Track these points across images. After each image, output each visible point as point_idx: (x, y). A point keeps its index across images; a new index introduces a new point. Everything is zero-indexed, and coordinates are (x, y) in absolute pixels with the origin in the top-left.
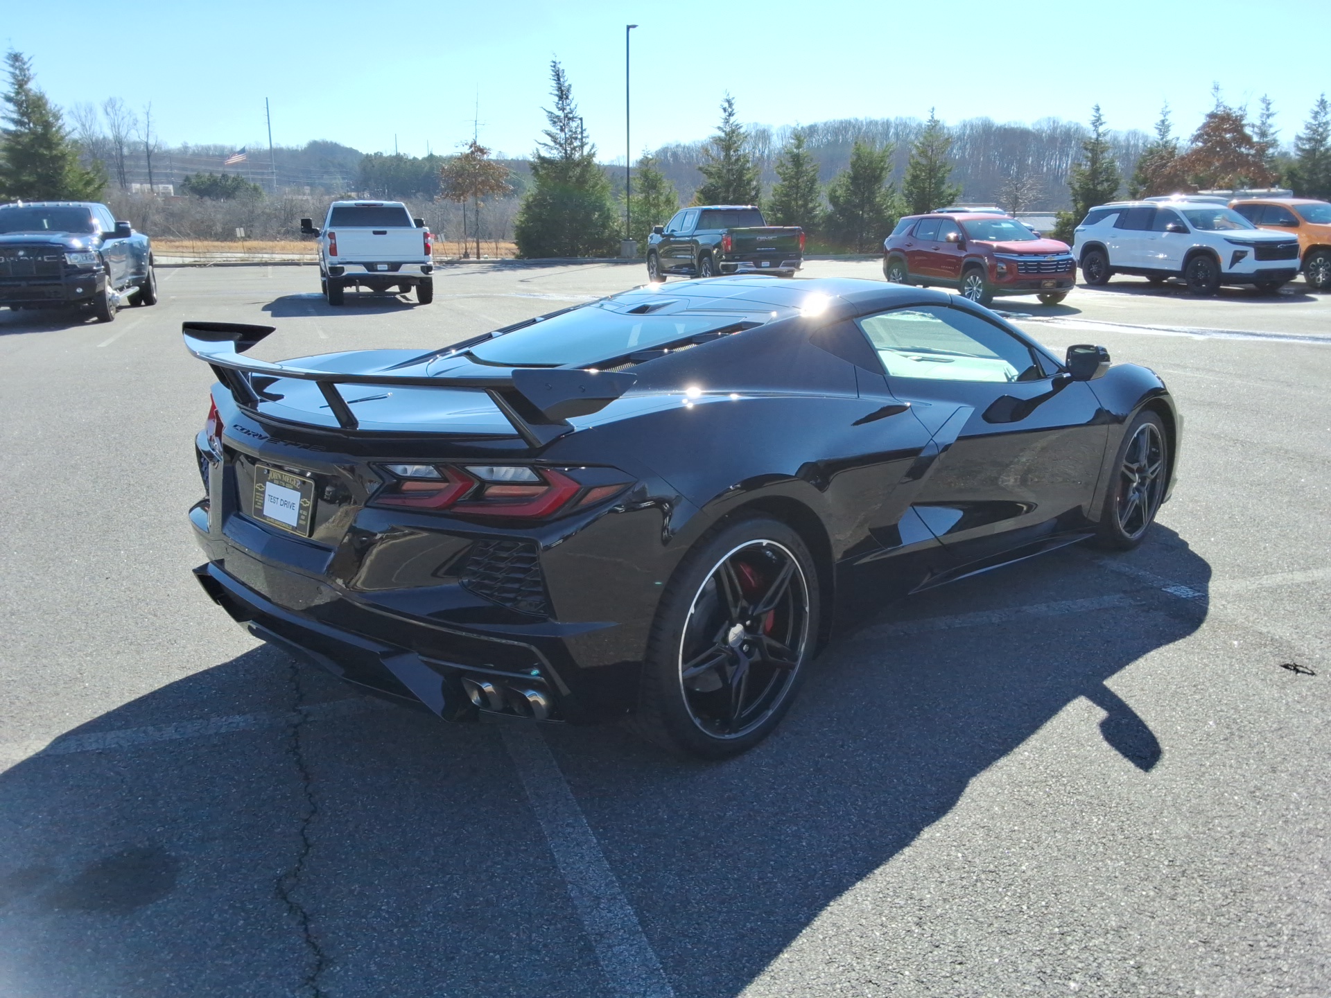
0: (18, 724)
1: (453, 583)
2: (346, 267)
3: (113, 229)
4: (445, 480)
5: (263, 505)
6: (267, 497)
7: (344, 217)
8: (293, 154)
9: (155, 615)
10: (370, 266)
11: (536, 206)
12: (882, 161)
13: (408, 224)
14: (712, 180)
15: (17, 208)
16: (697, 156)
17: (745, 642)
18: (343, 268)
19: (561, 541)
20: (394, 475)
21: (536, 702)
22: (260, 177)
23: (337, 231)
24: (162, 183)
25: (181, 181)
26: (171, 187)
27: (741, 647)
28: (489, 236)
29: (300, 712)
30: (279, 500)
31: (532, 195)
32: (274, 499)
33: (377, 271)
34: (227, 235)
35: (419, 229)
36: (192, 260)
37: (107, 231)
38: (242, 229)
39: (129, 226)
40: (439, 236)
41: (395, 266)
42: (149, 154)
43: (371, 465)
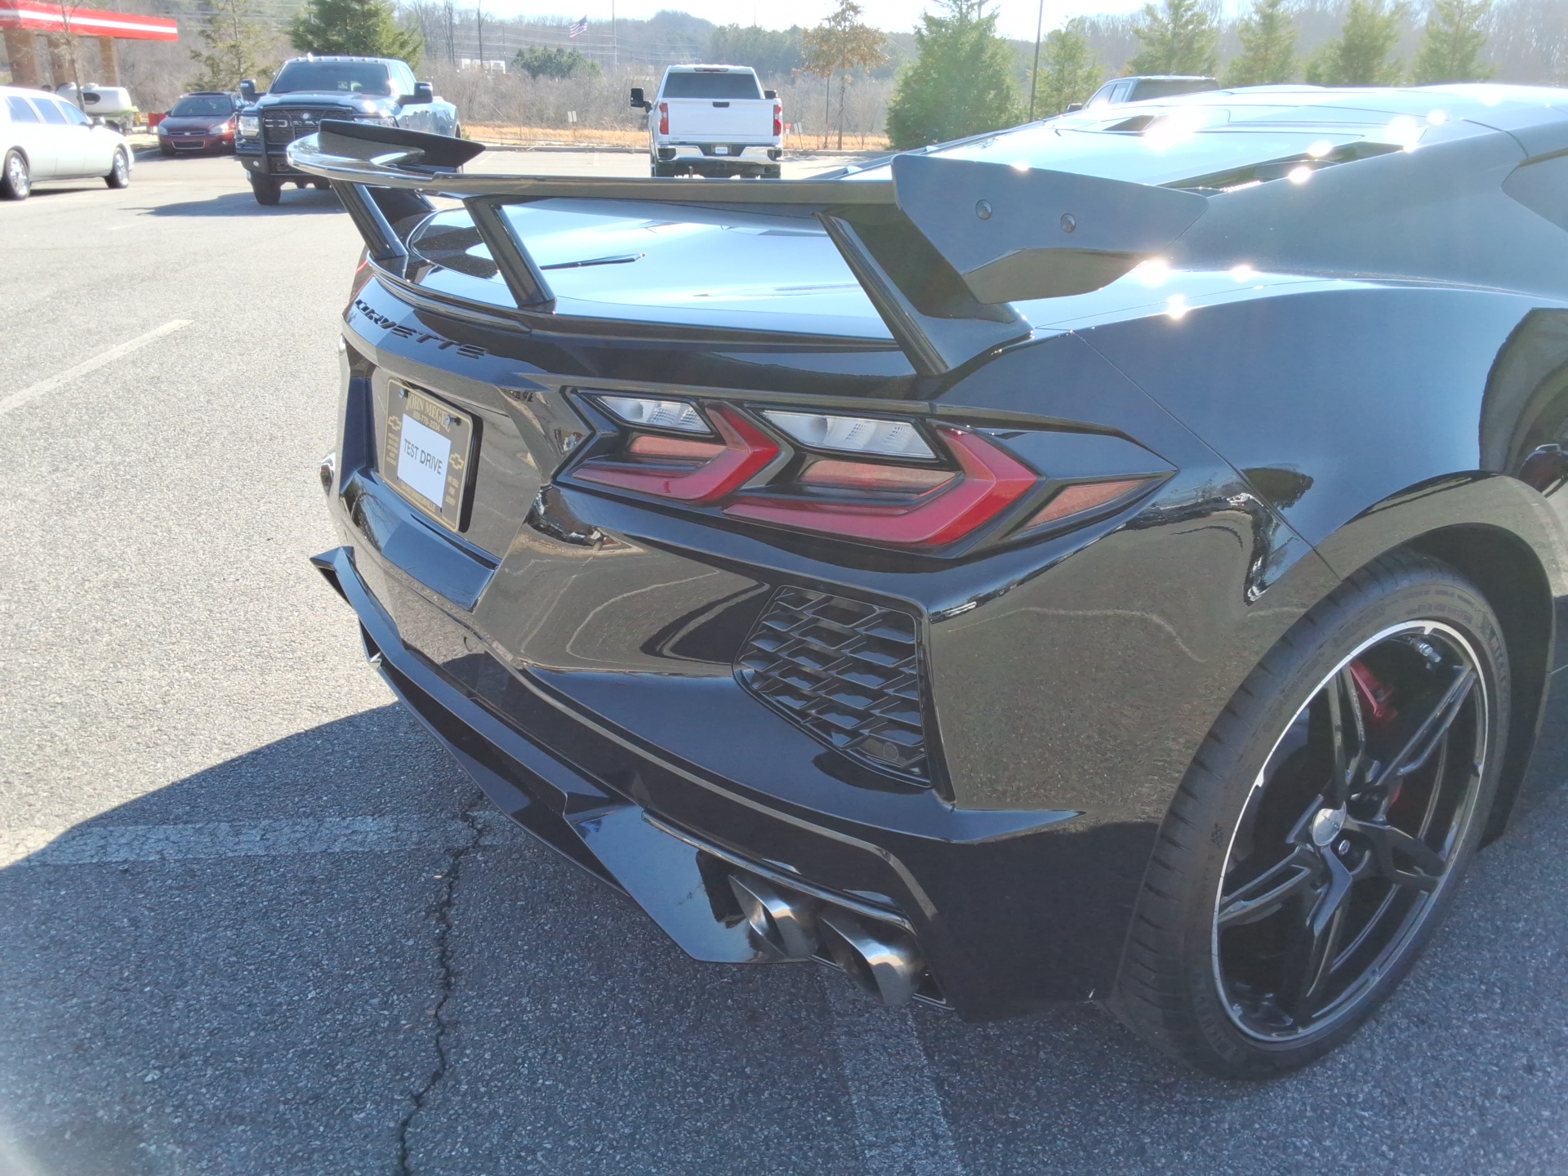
0: (30, 790)
1: (722, 676)
2: (678, 149)
3: (412, 93)
4: (716, 438)
5: (396, 458)
6: (403, 443)
7: (681, 84)
8: (638, 26)
9: (312, 608)
10: (707, 148)
11: (916, 82)
12: (1388, 26)
13: (757, 96)
14: (1150, 49)
15: (307, 61)
16: (1123, 27)
17: (1344, 834)
18: (674, 150)
19: (973, 605)
20: (612, 417)
21: (886, 967)
22: (599, 53)
23: (671, 102)
24: (493, 59)
25: (513, 56)
26: (503, 64)
27: (1334, 846)
28: (854, 129)
29: (472, 822)
30: (419, 452)
31: (913, 68)
32: (413, 448)
33: (714, 154)
34: (560, 122)
35: (769, 101)
36: (512, 142)
37: (406, 93)
38: (574, 113)
39: (431, 88)
40: (795, 125)
41: (737, 149)
42: (480, 23)
43: (568, 392)
